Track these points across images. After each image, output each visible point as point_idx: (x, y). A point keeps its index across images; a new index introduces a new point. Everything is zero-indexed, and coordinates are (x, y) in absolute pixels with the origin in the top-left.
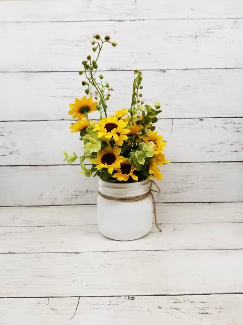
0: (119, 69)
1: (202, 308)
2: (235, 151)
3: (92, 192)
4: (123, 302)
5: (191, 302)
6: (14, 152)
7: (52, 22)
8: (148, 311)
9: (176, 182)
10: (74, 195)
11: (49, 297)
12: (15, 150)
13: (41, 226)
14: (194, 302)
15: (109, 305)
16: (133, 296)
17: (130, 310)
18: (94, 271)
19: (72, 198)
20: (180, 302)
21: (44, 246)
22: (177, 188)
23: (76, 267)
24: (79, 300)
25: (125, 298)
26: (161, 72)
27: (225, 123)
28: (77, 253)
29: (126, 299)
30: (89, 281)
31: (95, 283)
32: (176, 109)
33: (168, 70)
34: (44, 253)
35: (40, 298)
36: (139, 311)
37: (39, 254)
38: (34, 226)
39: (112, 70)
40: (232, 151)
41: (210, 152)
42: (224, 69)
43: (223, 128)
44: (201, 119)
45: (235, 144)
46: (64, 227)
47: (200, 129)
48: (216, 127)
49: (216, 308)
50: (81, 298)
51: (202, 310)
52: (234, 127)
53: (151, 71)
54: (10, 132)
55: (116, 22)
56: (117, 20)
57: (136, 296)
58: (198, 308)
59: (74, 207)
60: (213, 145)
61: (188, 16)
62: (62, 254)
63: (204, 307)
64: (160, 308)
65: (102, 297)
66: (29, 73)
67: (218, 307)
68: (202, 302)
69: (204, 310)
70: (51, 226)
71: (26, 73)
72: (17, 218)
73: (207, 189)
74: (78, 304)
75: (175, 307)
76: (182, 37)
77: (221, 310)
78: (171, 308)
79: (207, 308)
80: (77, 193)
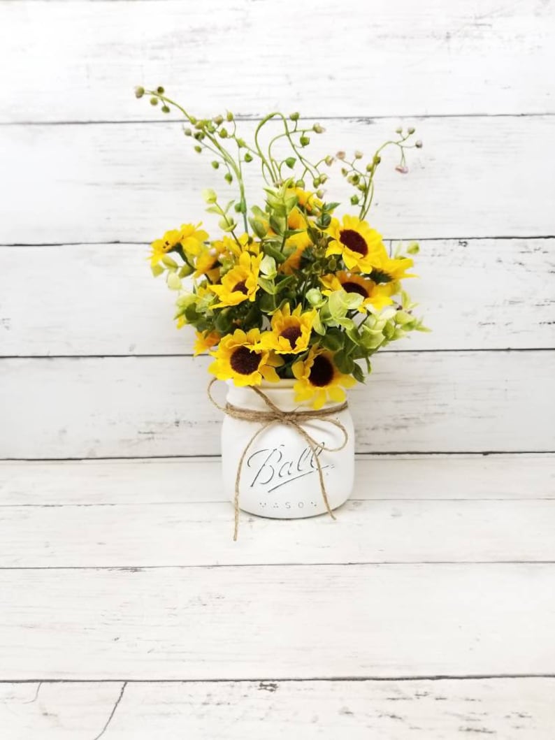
0: (258, 115)
1: (468, 715)
2: (550, 323)
3: (190, 424)
4: (245, 696)
5: (437, 699)
8: (314, 722)
9: (400, 402)
10: (145, 433)
11: (42, 681)
13: (53, 506)
14: (445, 699)
15: (205, 704)
16: (273, 680)
17: (262, 719)
18: (175, 615)
19: (139, 439)
20: (404, 699)
21: (53, 553)
22: (402, 415)
23: (126, 603)
24: (123, 689)
25: (251, 687)
26: (361, 122)
27: (523, 252)
28: (135, 569)
29: (253, 689)
30: (157, 641)
31: (173, 645)
32: (398, 216)
33: (379, 118)
34: (49, 568)
35: (15, 684)
36: (287, 721)
38: (37, 505)
39: (240, 118)
40: (540, 323)
41: (484, 324)
42: (518, 116)
43: (517, 265)
44: (463, 242)
45: (548, 305)
46: (113, 507)
47: (460, 265)
48: (500, 261)
49: (508, 717)
50: (128, 684)
51: (468, 720)
52: (546, 262)
53: (335, 121)
57: (284, 680)
58: (454, 715)
59: (144, 463)
60: (493, 306)
63: (473, 713)
64: (347, 713)
65: (187, 683)
67: (513, 713)
68: (467, 700)
69: (474, 720)
70: (79, 505)
71: (28, 127)
73: (480, 417)
74: (119, 701)
75: (392, 712)
76: (412, 38)
77: (521, 722)
78: (379, 714)
79: (481, 714)
80: (153, 428)
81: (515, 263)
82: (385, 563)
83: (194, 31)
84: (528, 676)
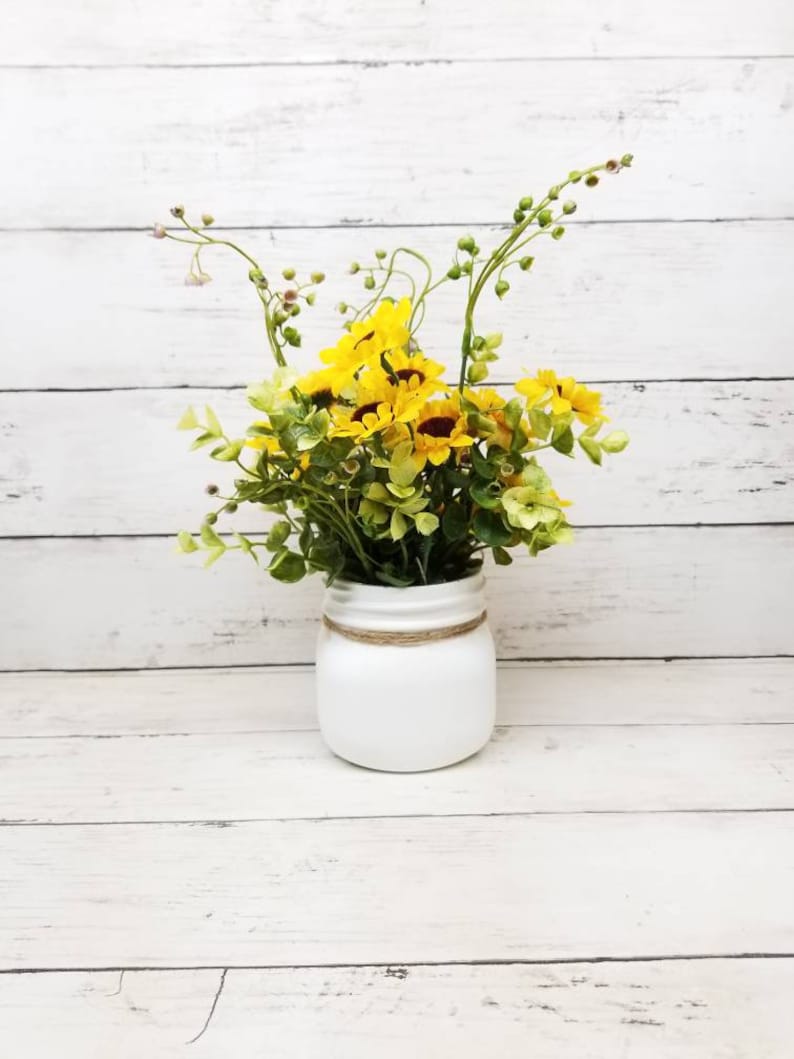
0: (370, 220)
1: (633, 1005)
2: (752, 491)
3: (282, 623)
4: (370, 984)
5: (597, 986)
6: (25, 493)
7: (149, 66)
8: (452, 1014)
9: (559, 593)
10: (222, 635)
11: (124, 969)
12: (28, 484)
13: (109, 737)
14: (606, 986)
15: (322, 994)
16: (403, 965)
17: (391, 1012)
18: (278, 883)
19: (215, 643)
20: (559, 986)
21: (116, 802)
22: (560, 610)
23: (217, 869)
24: (223, 977)
25: (376, 973)
27: (717, 399)
28: (224, 824)
29: (379, 976)
30: (259, 917)
31: (279, 923)
32: (555, 351)
34: (114, 823)
35: (92, 973)
36: (420, 1014)
37: (99, 826)
38: (88, 736)
39: (347, 224)
40: (740, 491)
41: (667, 492)
42: (712, 221)
43: (711, 416)
44: (639, 385)
45: (750, 467)
46: (186, 738)
47: (635, 416)
48: (687, 411)
49: (680, 1006)
50: (229, 971)
51: (631, 1011)
52: (748, 412)
53: (473, 229)
54: (12, 426)
55: (359, 67)
56: (363, 63)
57: (415, 965)
58: (617, 1004)
59: (221, 674)
60: (678, 469)
61: (595, 50)
62: (172, 825)
63: (639, 1002)
64: (492, 1003)
65: (300, 969)
66: (73, 234)
67: (685, 1001)
68: (633, 986)
69: (639, 1010)
70: (143, 736)
71: (65, 234)
72: (30, 711)
73: (660, 613)
74: (220, 991)
75: (544, 1002)
76: (574, 119)
77: (694, 1011)
78: (529, 1005)
79: (648, 1004)
80: (232, 628)
81: (706, 414)
82: (537, 813)
83: (286, 109)
84: (706, 957)
